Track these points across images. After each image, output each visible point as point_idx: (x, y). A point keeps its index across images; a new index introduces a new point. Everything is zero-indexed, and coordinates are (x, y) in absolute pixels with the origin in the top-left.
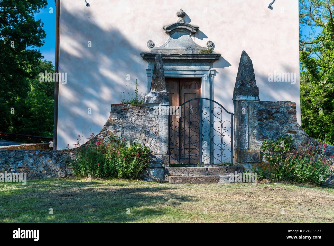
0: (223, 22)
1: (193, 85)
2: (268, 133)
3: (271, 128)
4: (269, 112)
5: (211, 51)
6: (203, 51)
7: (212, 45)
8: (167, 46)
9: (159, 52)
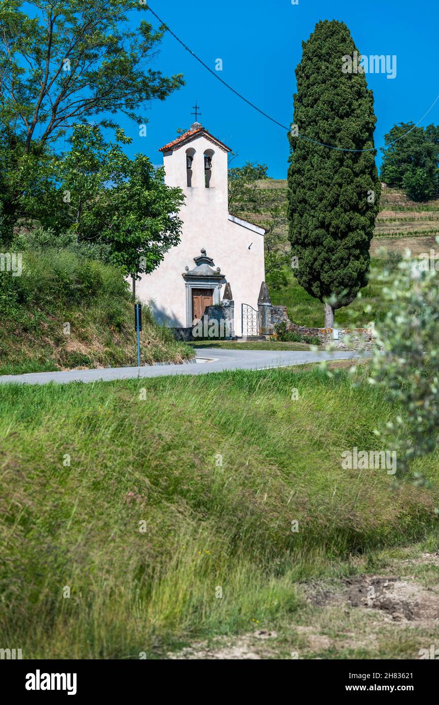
0: (225, 256)
1: (208, 293)
2: (275, 321)
3: (276, 318)
4: (275, 311)
5: (219, 273)
6: (215, 273)
7: (219, 270)
8: (196, 270)
9: (192, 273)
